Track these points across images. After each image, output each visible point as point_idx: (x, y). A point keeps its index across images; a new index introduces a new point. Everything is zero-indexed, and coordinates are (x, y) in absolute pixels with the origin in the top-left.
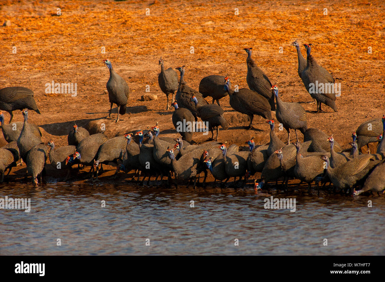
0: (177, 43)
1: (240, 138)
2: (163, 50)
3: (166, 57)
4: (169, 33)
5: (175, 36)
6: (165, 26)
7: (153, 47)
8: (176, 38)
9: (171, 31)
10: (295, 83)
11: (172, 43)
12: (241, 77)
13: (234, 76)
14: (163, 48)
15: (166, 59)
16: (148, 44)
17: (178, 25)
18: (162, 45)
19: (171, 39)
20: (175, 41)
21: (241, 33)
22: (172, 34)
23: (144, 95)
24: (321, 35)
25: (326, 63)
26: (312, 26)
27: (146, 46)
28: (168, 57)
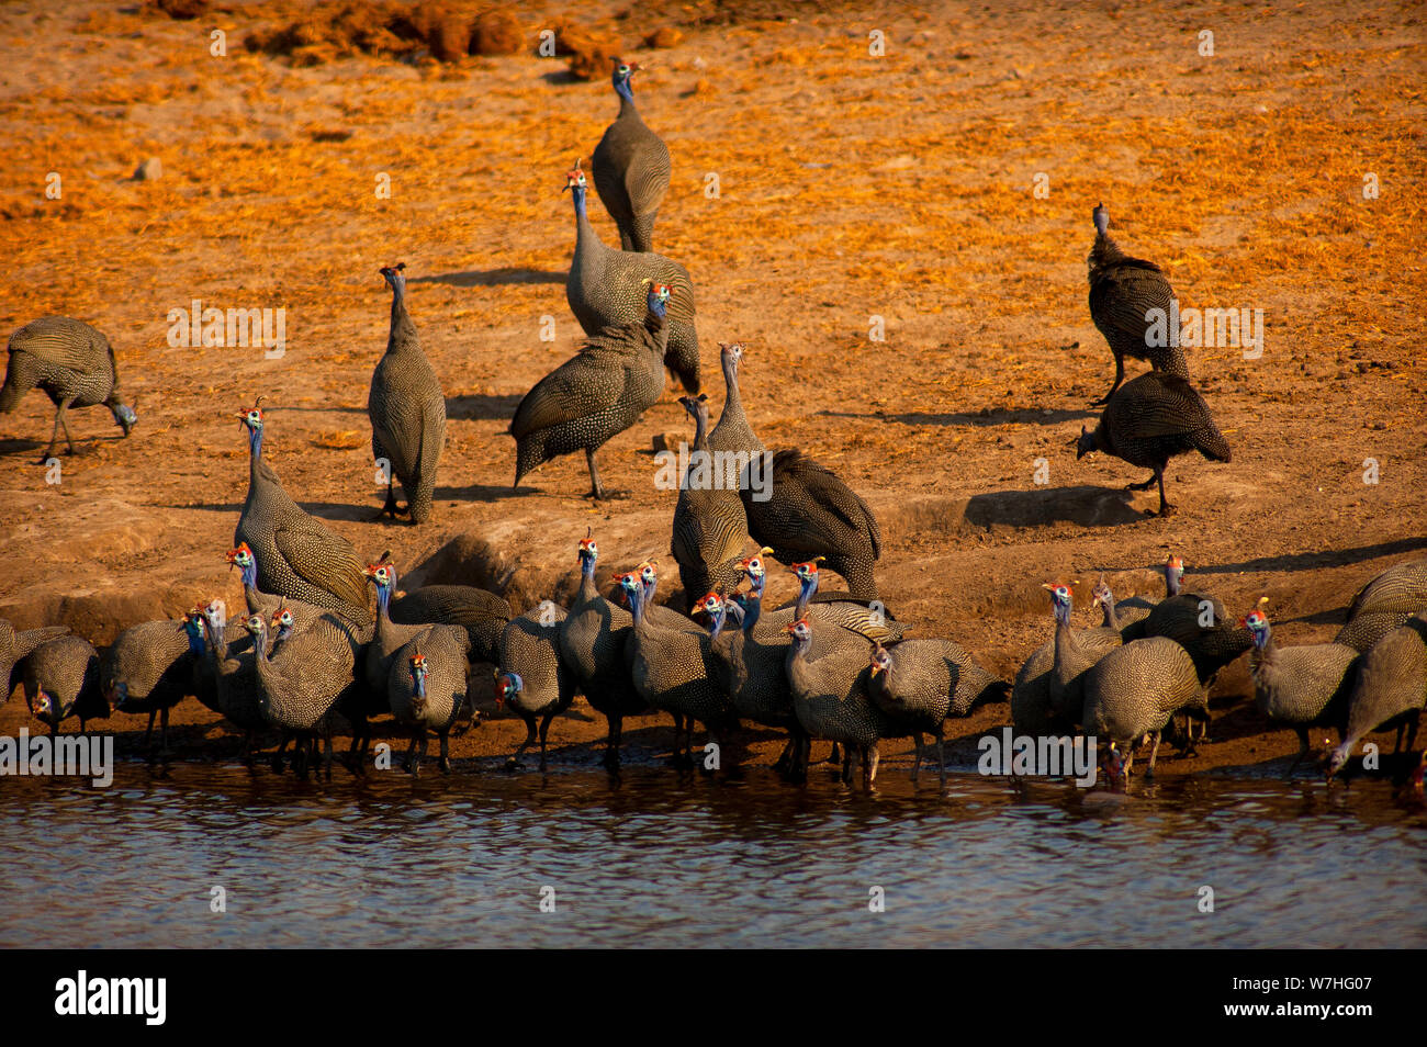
0: (782, 237)
1: (1019, 589)
2: (731, 263)
3: (743, 292)
4: (753, 200)
5: (775, 214)
6: (736, 175)
7: (693, 253)
8: (777, 219)
9: (759, 194)
10: (1222, 384)
11: (764, 237)
12: (1019, 363)
13: (995, 359)
14: (732, 259)
15: (743, 300)
16: (676, 242)
17: (786, 170)
18: (728, 247)
19: (760, 222)
20: (773, 233)
21: (1021, 200)
22: (763, 205)
23: (668, 435)
24: (1314, 204)
25: (1334, 307)
26: (1280, 170)
27: (667, 250)
28: (749, 290)
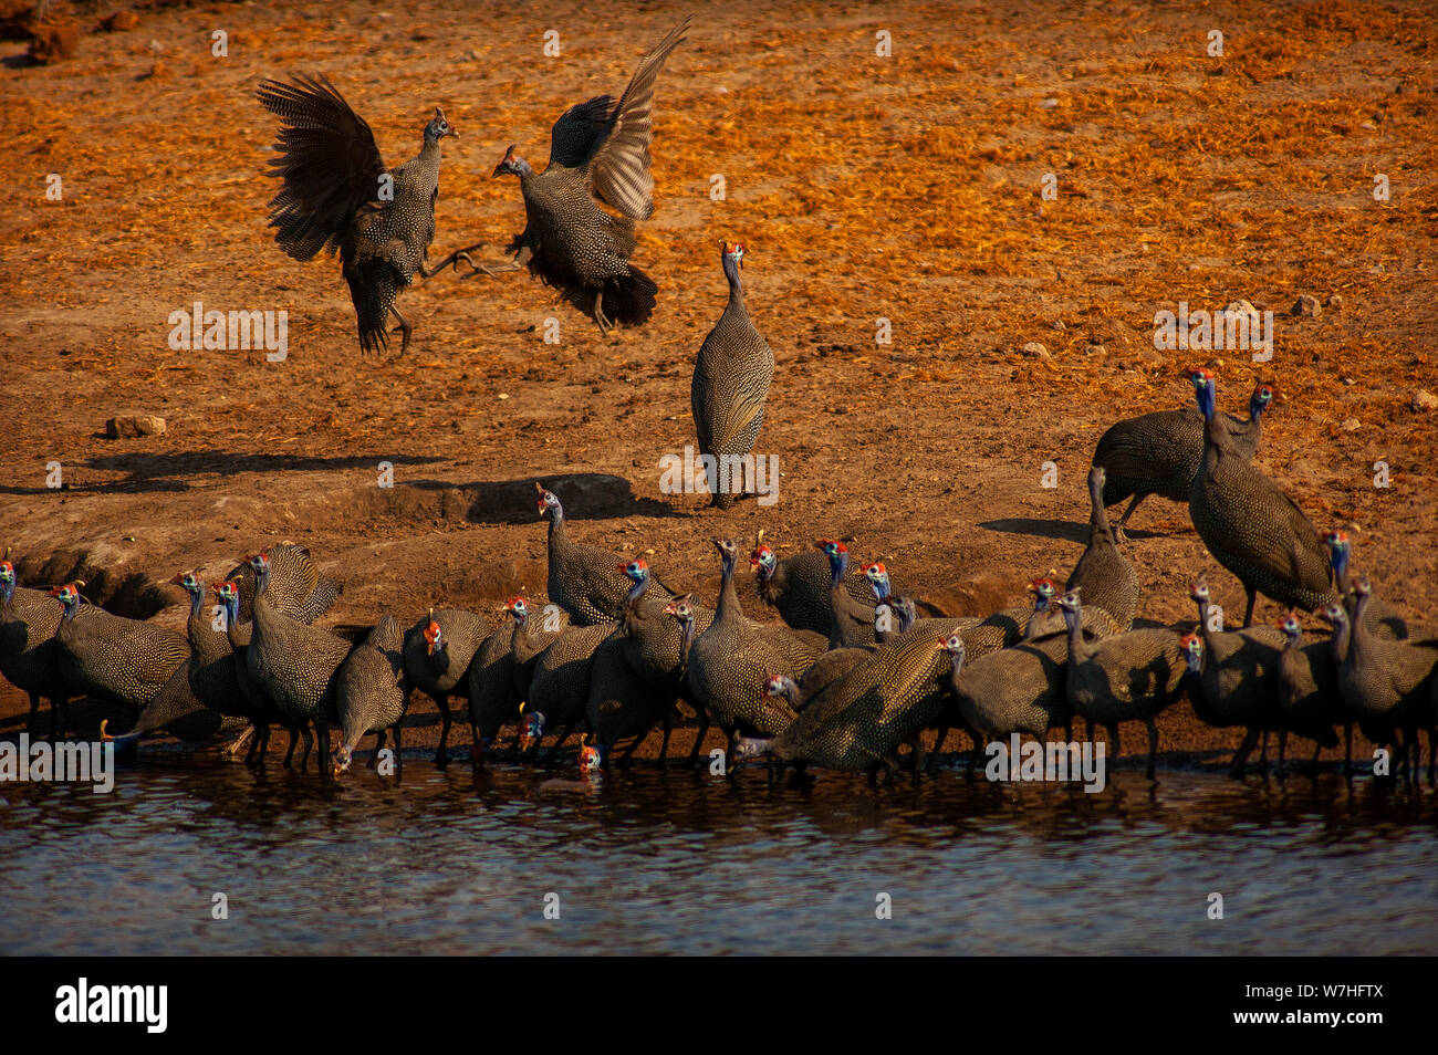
0: (237, 221)
1: (474, 574)
2: (186, 246)
3: (196, 275)
4: (207, 183)
5: (229, 197)
6: (191, 158)
7: (149, 236)
8: (232, 202)
9: (213, 178)
10: (680, 368)
11: (219, 221)
12: (474, 347)
13: (450, 343)
14: (186, 242)
15: (197, 283)
16: (132, 225)
17: (242, 153)
18: (182, 230)
19: (215, 205)
20: (228, 216)
21: (476, 183)
22: (217, 188)
23: (118, 419)
24: (774, 186)
25: (794, 289)
26: (740, 152)
27: (122, 234)
28: (204, 274)
